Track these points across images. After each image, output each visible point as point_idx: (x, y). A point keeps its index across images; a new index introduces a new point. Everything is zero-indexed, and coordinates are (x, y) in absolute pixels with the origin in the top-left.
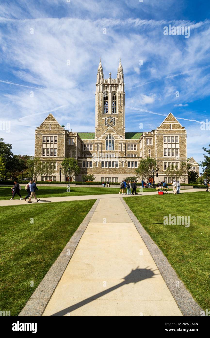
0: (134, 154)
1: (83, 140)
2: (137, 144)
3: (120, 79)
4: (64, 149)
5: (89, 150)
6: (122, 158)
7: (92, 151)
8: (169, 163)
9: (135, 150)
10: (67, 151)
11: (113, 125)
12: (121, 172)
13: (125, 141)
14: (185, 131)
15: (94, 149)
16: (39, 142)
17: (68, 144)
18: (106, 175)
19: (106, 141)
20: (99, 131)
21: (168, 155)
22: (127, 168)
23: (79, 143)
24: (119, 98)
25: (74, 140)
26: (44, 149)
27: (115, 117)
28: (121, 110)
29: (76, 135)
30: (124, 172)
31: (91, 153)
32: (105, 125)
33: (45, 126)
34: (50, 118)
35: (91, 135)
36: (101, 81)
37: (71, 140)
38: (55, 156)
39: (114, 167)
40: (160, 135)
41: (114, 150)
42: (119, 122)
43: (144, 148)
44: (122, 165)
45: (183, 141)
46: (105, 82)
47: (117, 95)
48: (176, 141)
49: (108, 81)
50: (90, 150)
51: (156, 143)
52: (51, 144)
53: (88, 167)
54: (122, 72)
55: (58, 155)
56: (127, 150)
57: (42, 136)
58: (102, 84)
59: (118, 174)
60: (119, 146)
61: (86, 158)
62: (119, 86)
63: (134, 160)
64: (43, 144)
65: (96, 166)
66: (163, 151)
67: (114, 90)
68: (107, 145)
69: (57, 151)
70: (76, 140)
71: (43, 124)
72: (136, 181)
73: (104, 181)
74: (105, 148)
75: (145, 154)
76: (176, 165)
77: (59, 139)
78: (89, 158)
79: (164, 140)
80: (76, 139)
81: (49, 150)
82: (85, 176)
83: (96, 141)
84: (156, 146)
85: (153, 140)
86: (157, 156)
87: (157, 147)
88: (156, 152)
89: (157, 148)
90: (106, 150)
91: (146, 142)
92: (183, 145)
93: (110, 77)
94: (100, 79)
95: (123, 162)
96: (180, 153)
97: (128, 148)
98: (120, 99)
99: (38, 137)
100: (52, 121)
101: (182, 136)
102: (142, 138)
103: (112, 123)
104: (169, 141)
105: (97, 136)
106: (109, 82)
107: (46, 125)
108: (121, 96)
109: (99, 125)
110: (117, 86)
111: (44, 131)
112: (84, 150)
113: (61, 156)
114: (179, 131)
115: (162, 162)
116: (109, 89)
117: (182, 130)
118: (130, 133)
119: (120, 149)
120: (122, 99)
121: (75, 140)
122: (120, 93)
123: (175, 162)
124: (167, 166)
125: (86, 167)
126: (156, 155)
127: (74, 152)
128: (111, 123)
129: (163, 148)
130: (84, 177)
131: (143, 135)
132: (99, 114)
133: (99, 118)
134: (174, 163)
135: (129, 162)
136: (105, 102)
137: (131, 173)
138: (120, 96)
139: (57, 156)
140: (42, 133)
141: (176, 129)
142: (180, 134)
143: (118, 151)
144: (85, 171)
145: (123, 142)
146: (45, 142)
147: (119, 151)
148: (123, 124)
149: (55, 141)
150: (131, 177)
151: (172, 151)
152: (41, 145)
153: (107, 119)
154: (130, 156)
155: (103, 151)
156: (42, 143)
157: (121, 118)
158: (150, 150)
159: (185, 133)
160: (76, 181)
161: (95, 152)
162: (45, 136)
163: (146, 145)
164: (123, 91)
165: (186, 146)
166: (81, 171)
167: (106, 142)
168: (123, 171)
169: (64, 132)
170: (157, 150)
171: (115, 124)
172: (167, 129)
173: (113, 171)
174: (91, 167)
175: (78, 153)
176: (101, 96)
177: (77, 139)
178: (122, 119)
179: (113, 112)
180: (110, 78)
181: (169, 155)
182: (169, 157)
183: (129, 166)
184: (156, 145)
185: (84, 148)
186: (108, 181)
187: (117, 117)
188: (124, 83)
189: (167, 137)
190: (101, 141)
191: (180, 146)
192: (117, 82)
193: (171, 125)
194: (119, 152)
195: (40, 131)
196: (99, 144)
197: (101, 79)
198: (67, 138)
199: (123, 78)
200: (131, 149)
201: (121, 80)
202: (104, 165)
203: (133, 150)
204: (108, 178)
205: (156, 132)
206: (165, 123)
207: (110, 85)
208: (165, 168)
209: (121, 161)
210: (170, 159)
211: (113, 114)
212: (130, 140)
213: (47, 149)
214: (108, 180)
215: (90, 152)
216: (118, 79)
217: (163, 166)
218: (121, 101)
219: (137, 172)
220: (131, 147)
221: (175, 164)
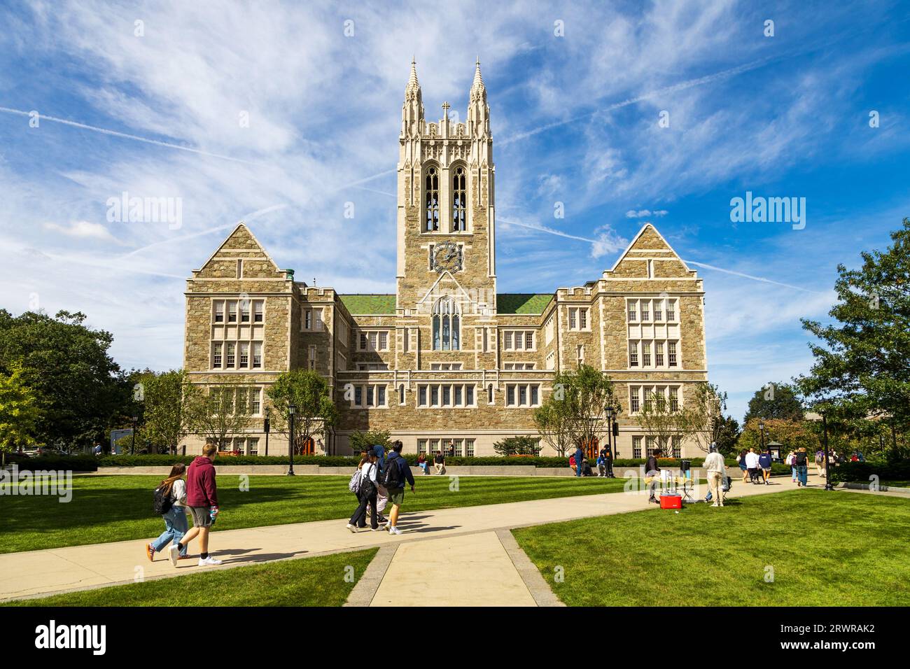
0: (527, 362)
1: (355, 318)
2: (535, 330)
3: (478, 122)
4: (288, 343)
5: (377, 350)
6: (486, 373)
7: (385, 354)
8: (647, 389)
9: (529, 350)
10: (299, 352)
11: (457, 267)
12: (483, 420)
13: (496, 321)
14: (698, 284)
15: (392, 347)
16: (202, 322)
17: (302, 327)
18: (434, 433)
19: (434, 320)
20: (411, 287)
21: (644, 364)
22: (505, 409)
23: (340, 325)
24: (474, 184)
25: (323, 313)
26: (217, 344)
27: (463, 243)
28: (481, 222)
29: (330, 297)
30: (495, 421)
31: (382, 361)
32: (429, 268)
33: (222, 268)
34: (239, 238)
35: (384, 302)
36: (414, 127)
37: (312, 314)
38: (256, 370)
39: (460, 403)
40: (614, 295)
41: (461, 350)
42: (476, 258)
43: (561, 340)
44: (488, 396)
45: (693, 317)
46: (427, 133)
47: (470, 174)
48: (670, 315)
49: (440, 129)
50: (380, 348)
51: (602, 324)
52: (241, 326)
53: (372, 404)
54: (484, 101)
55: (267, 362)
56: (503, 350)
57: (212, 299)
58: (419, 137)
59: (475, 427)
60: (476, 335)
61: (367, 376)
62: (476, 145)
63: (528, 381)
64: (214, 326)
65: (399, 401)
66: (625, 350)
67: (459, 157)
68: (437, 337)
69: (261, 351)
70: (331, 315)
71: (215, 259)
72: (535, 451)
73: (428, 453)
74: (431, 344)
75: (566, 362)
76: (671, 395)
77: (269, 311)
78: (375, 376)
79: (629, 312)
80: (329, 309)
81: (236, 346)
82: (362, 436)
83: (400, 321)
84: (602, 333)
85: (591, 312)
86: (607, 367)
87: (606, 335)
88: (603, 354)
89: (606, 339)
90: (434, 349)
91: (568, 319)
92: (693, 330)
93: (445, 116)
94: (412, 122)
95: (491, 389)
96: (685, 356)
97: (506, 342)
98: (478, 187)
99: (196, 303)
100: (245, 251)
101: (687, 300)
102: (555, 308)
103: (451, 264)
104: (644, 315)
105: (404, 304)
106: (442, 132)
107: (225, 264)
108: (482, 175)
109: (410, 268)
110: (469, 146)
111: (218, 285)
112: (359, 349)
113: (275, 368)
114: (679, 283)
115: (625, 385)
116: (441, 154)
117: (690, 281)
118: (513, 297)
119: (479, 347)
120: (485, 185)
121: (326, 316)
122: (478, 168)
123: (668, 387)
124: (641, 401)
125: (364, 405)
126: (604, 362)
127: (322, 356)
128: (449, 261)
129: (627, 339)
130: (356, 439)
131: (559, 296)
132: (410, 233)
133: (409, 246)
134: (662, 388)
135: (511, 389)
136: (429, 196)
137: (519, 425)
138: (477, 175)
139: (261, 369)
140: (211, 291)
141: (667, 277)
142: (681, 294)
143: (474, 354)
144: (362, 420)
145: (491, 324)
146: (222, 321)
147: (476, 351)
148: (488, 267)
149: (258, 317)
150: (517, 438)
151: (656, 348)
152: (207, 332)
153: (436, 250)
154: (514, 366)
155: (422, 351)
156: (211, 324)
157: (483, 246)
158: (582, 348)
159: (699, 291)
160: (329, 454)
161: (396, 355)
162: (223, 301)
163: (568, 331)
164: (486, 160)
165: (703, 333)
166: (349, 418)
167: (432, 323)
168: (491, 419)
169: (287, 288)
170: (605, 346)
171: (463, 266)
172: (639, 275)
173: (455, 418)
174: (384, 404)
175: (340, 359)
176: (415, 175)
177: (332, 311)
178: (485, 249)
179: (456, 228)
180: (445, 119)
181: (646, 361)
182: (647, 368)
183: (511, 401)
184: (602, 329)
185: (359, 345)
186: (439, 452)
187: (470, 243)
188: (490, 136)
189: (639, 302)
190: (417, 321)
191: (683, 334)
192: (468, 133)
193: (652, 263)
194: (476, 357)
195: (205, 284)
196: (410, 331)
197: (416, 123)
198: (300, 309)
199: (488, 121)
200: (518, 345)
201: (481, 127)
202: (425, 400)
203: (523, 349)
204: (439, 443)
205: (603, 287)
206: (631, 256)
207: (446, 143)
208: (635, 407)
209: (483, 383)
210: (651, 375)
211: (456, 233)
212: (514, 318)
213: (230, 344)
214: (439, 449)
215: (379, 357)
216: (472, 122)
217: (629, 399)
218: (482, 192)
219: (543, 419)
220: (516, 339)
221: (667, 393)
